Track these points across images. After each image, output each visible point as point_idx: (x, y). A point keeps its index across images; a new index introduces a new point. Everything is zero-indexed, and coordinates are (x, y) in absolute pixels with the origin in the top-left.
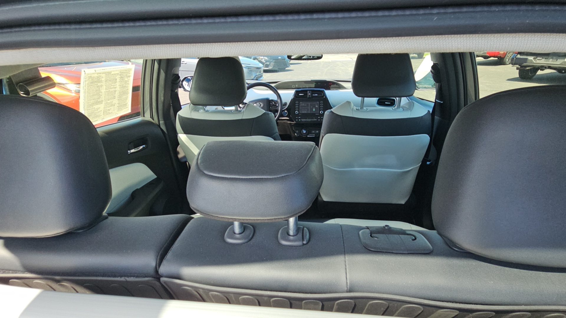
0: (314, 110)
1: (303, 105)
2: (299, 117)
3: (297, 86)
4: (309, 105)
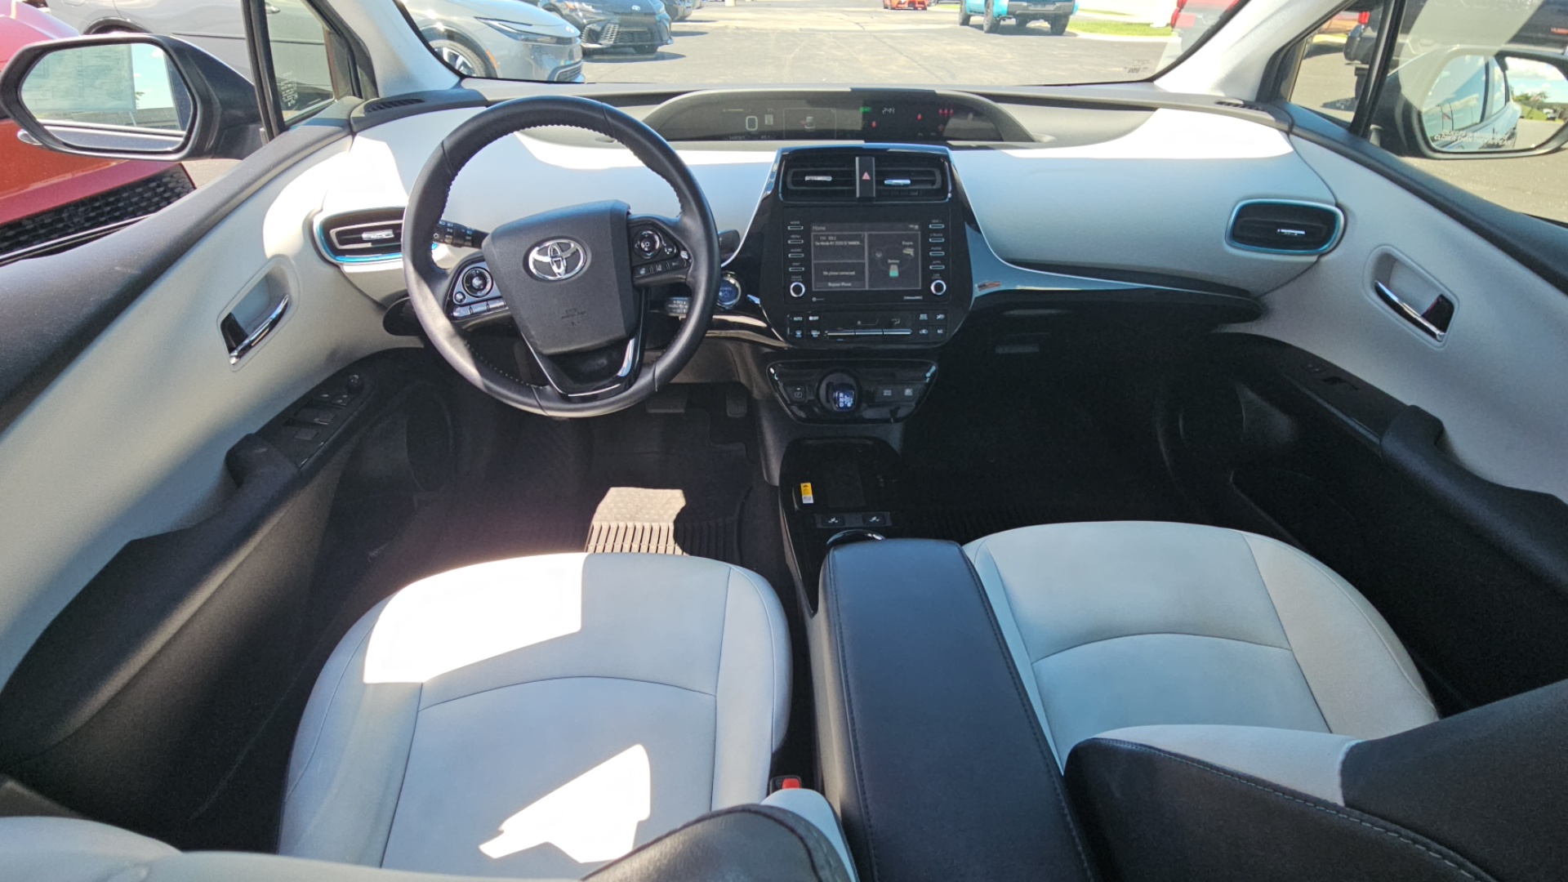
0: (894, 272)
1: (832, 241)
2: (811, 318)
3: (772, 120)
4: (862, 241)
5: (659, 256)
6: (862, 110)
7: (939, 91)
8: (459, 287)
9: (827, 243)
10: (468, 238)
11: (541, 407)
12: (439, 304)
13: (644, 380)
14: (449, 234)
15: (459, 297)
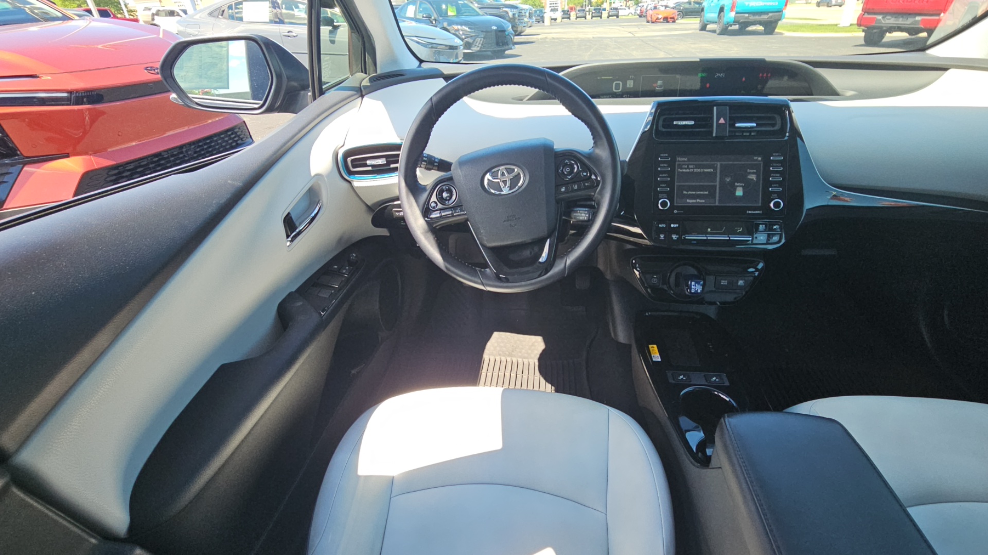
0: (739, 192)
1: (692, 168)
2: (672, 226)
3: (632, 84)
4: (715, 169)
5: (577, 179)
6: (700, 75)
7: (767, 59)
8: (434, 198)
9: (688, 170)
10: (436, 164)
11: (483, 284)
12: (420, 210)
13: (558, 268)
14: (425, 161)
15: (433, 205)
